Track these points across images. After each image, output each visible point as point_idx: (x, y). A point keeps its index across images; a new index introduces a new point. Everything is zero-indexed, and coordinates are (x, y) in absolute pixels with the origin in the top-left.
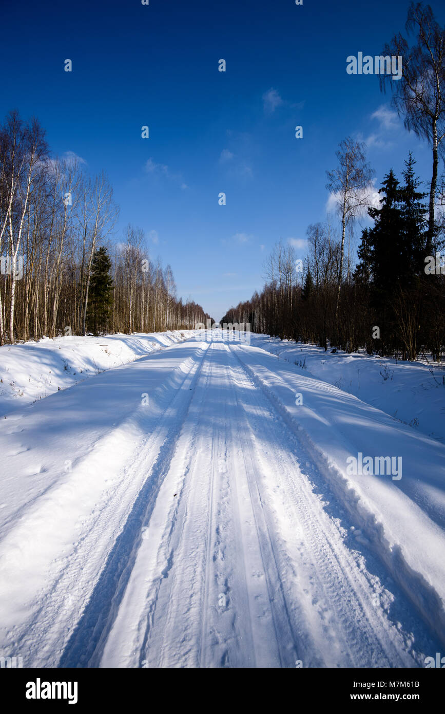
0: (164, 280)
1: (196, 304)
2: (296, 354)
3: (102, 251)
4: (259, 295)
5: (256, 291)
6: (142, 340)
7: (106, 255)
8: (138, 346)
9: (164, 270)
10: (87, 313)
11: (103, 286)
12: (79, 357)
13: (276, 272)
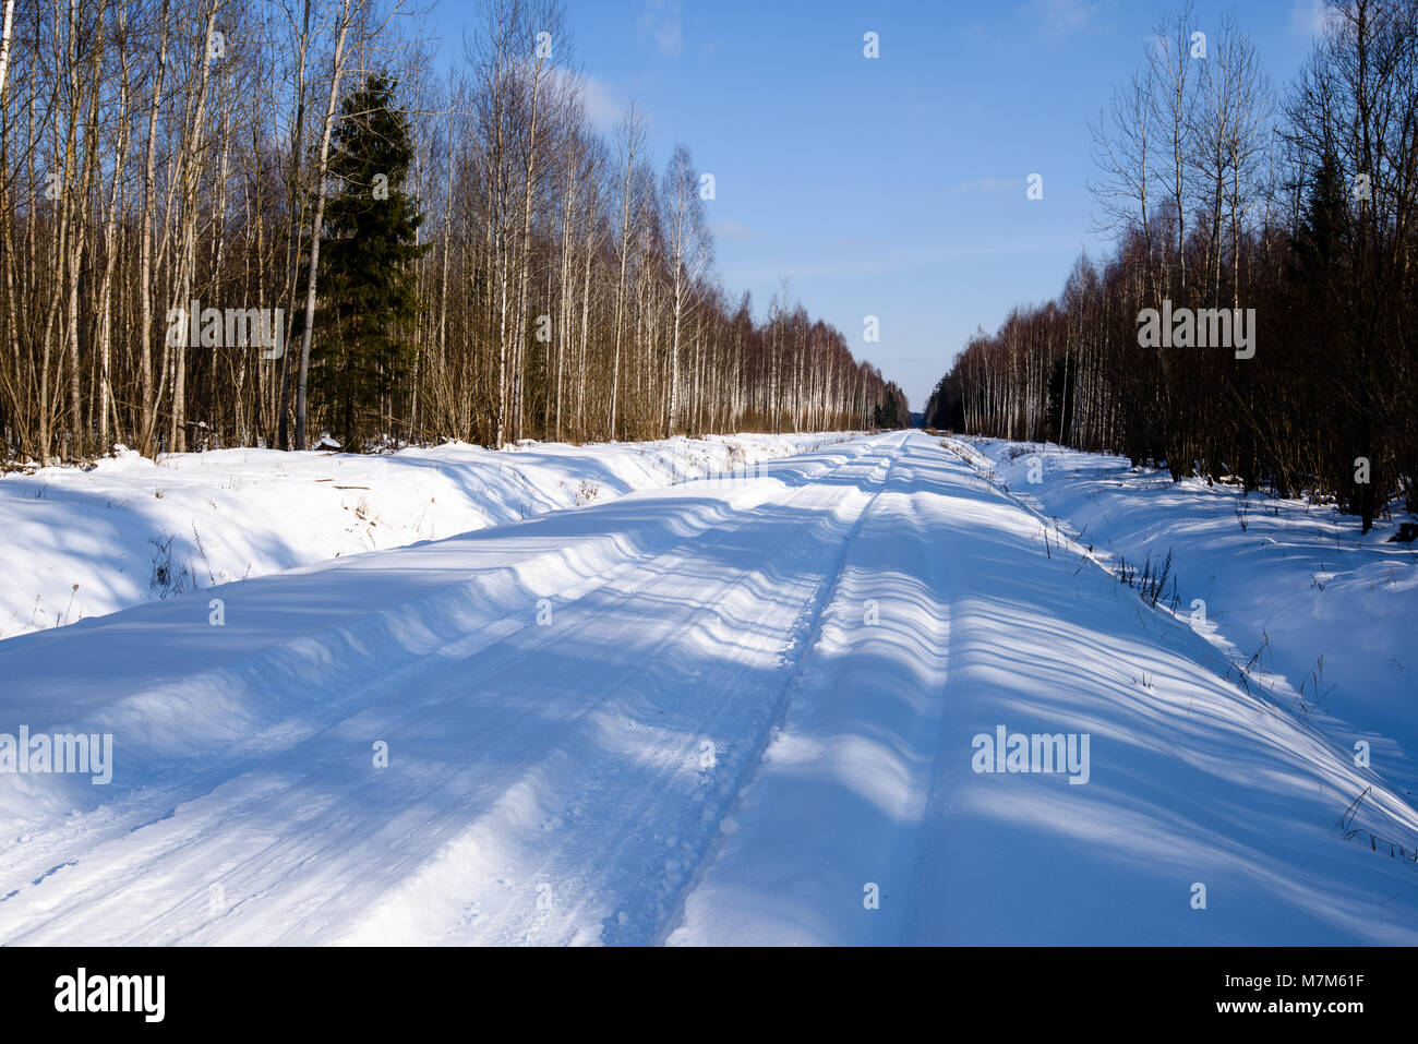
0: (661, 216)
1: (813, 320)
2: (1213, 544)
3: (375, 93)
4: (1100, 272)
5: (1084, 257)
6: (533, 473)
7: (393, 107)
8: (517, 493)
9: (660, 170)
10: (314, 355)
11: (380, 244)
12: (232, 534)
13: (1162, 161)
